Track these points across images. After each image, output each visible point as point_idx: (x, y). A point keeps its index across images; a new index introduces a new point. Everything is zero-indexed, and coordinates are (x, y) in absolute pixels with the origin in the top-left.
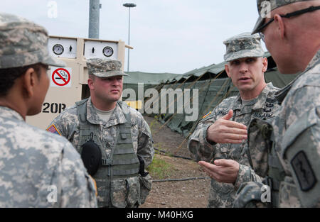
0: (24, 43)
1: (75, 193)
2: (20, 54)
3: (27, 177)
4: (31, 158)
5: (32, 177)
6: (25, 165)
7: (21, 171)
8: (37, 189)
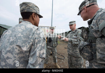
0: (32, 7)
1: (40, 39)
2: (31, 9)
3: (27, 34)
4: (29, 30)
5: (28, 34)
6: (27, 31)
7: (26, 33)
8: (29, 37)
